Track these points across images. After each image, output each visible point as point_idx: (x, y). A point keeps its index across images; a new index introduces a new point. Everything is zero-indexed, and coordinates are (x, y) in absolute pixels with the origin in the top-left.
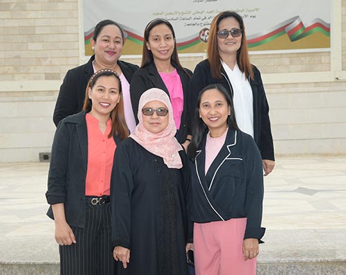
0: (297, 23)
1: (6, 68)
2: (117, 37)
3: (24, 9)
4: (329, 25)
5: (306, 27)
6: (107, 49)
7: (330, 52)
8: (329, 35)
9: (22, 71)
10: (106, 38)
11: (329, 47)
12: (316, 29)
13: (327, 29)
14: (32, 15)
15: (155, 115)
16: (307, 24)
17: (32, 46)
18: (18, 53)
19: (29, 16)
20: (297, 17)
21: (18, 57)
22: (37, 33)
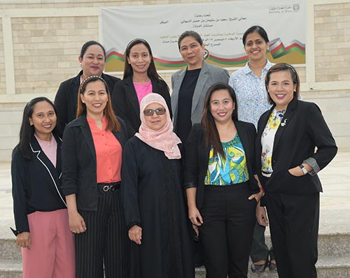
0: (278, 43)
1: (40, 83)
2: (100, 55)
3: (54, 34)
4: (305, 45)
5: (285, 47)
6: (92, 65)
7: (305, 67)
8: (304, 53)
9: (53, 85)
10: (91, 56)
11: (305, 63)
12: (294, 49)
13: (303, 49)
14: (61, 39)
15: (155, 115)
16: (286, 44)
17: (61, 65)
18: (50, 70)
19: (59, 40)
20: (279, 39)
21: (50, 74)
22: (65, 53)
